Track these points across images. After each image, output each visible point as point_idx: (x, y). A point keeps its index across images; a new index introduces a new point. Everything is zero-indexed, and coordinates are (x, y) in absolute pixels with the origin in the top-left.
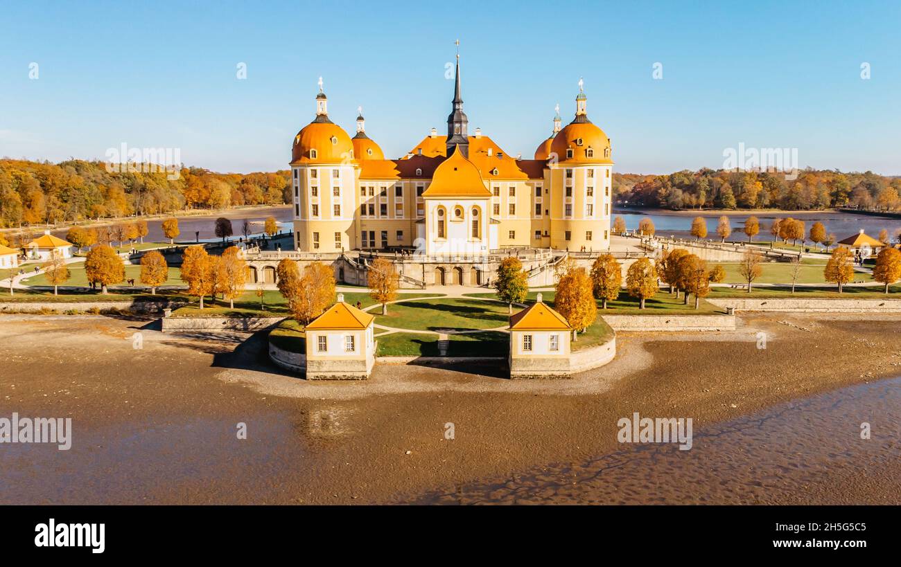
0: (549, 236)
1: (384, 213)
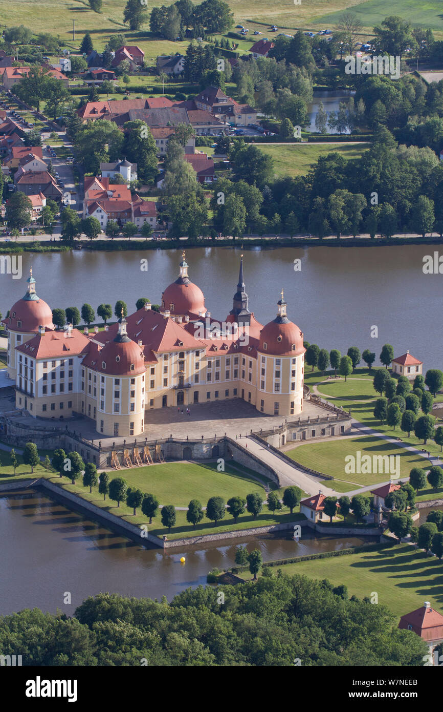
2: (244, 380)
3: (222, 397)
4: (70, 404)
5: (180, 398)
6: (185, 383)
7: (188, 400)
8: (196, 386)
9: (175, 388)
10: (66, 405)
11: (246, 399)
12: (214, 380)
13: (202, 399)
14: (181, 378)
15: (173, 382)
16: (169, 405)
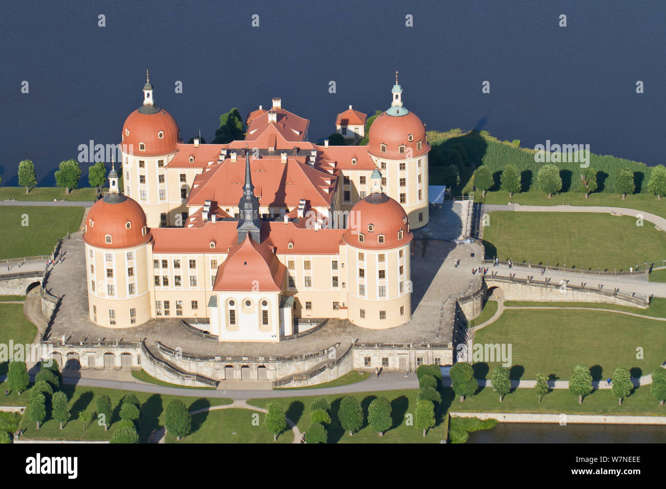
0: (346, 308)
1: (177, 284)
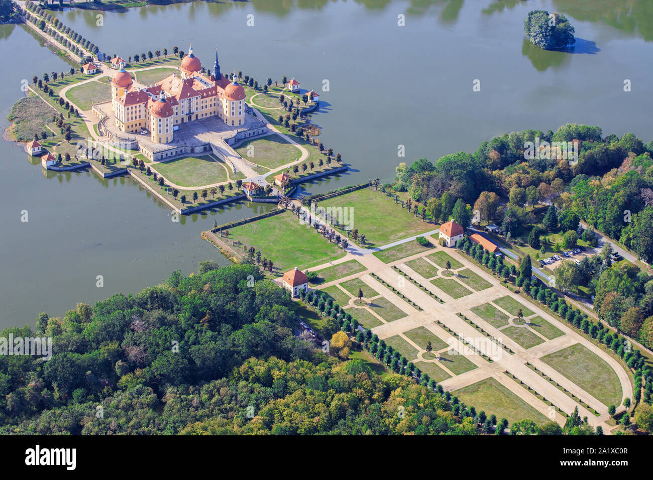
2: (218, 108)
3: (209, 116)
4: (140, 124)
5: (190, 118)
6: (192, 112)
7: (193, 118)
8: (196, 112)
9: (187, 115)
10: (138, 125)
11: (220, 116)
12: (205, 109)
13: (199, 118)
14: (190, 110)
15: (187, 111)
16: (184, 122)
